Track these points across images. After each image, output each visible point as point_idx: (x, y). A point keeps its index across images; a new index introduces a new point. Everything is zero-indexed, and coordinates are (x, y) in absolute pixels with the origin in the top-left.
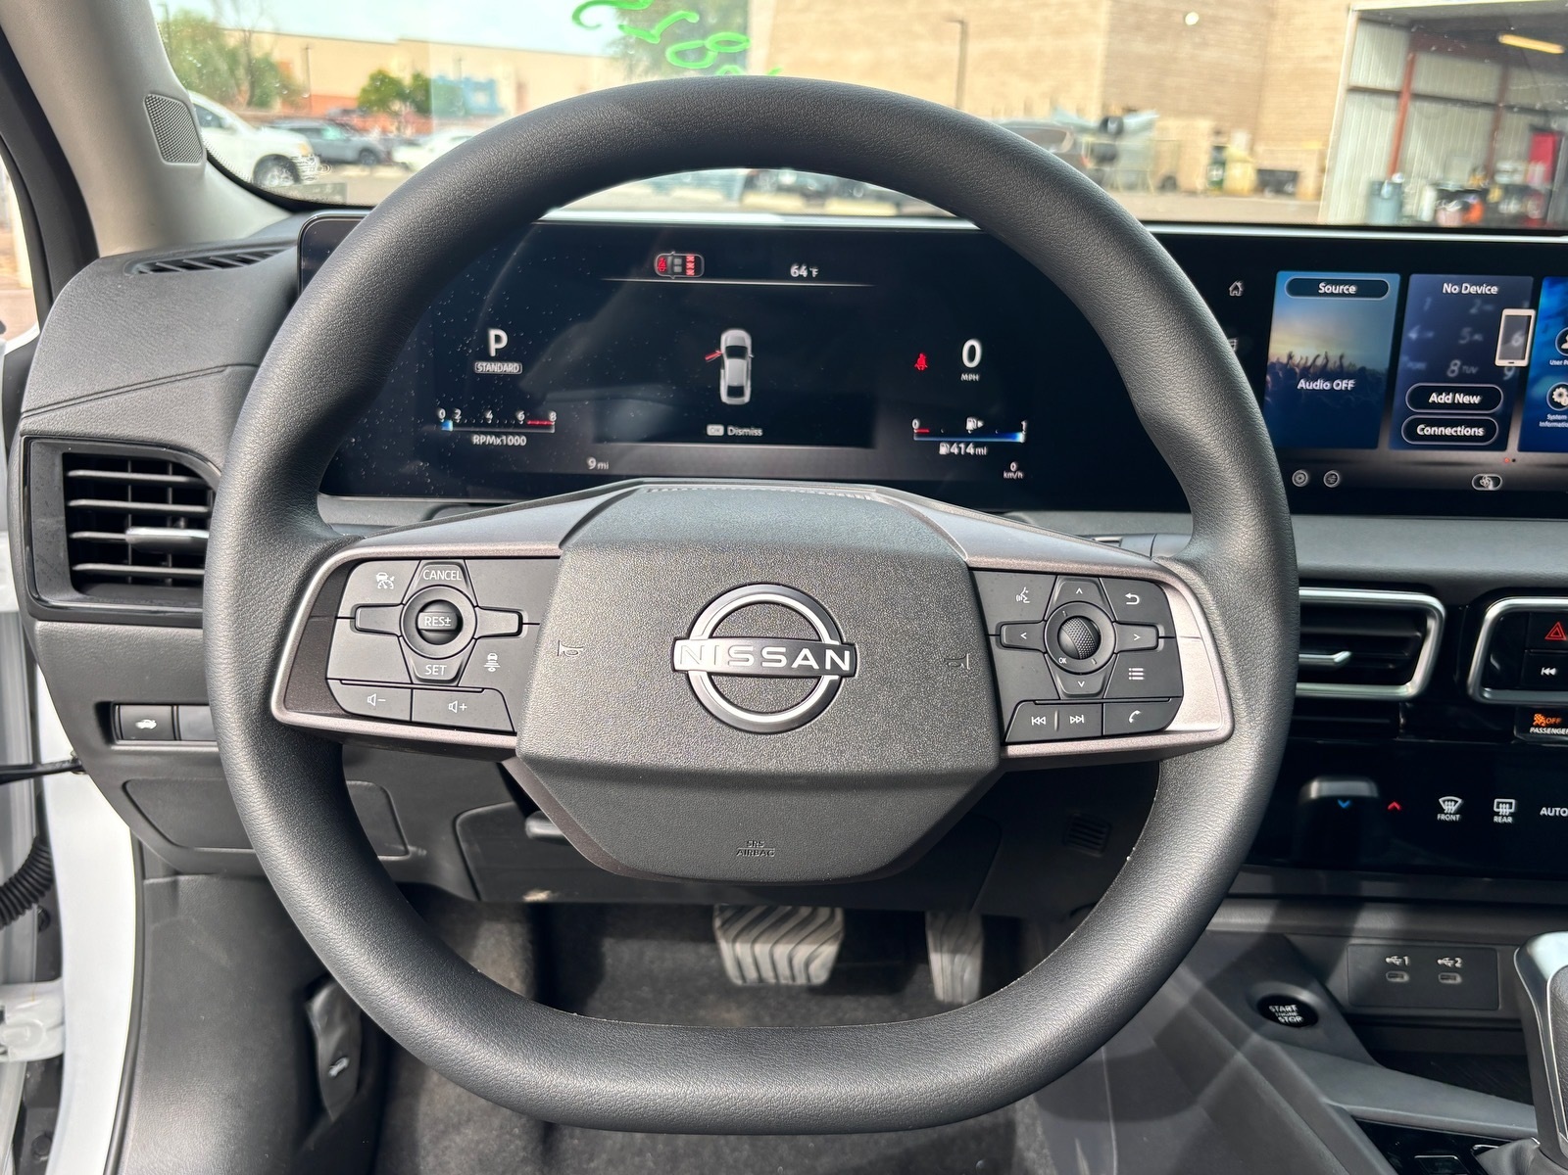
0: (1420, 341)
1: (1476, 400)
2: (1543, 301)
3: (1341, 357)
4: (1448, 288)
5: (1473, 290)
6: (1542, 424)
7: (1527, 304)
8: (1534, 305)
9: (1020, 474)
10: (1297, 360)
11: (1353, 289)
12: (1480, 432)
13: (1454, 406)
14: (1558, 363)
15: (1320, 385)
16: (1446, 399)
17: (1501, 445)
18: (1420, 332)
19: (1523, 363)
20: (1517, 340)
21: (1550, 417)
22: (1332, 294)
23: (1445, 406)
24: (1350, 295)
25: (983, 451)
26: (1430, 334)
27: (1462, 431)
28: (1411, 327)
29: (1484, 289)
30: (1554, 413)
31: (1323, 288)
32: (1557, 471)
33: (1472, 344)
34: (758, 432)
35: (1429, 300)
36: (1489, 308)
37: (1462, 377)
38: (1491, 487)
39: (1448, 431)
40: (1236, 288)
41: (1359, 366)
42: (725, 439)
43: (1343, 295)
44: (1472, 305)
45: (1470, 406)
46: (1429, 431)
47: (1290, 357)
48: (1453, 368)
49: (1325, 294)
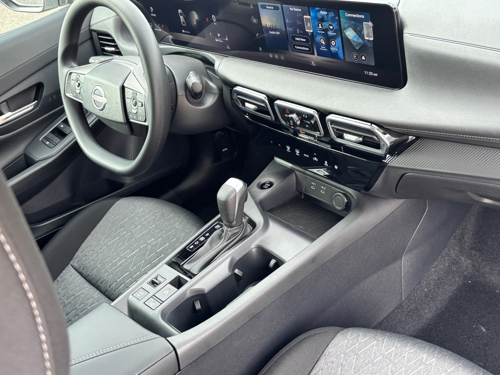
0: (289, 23)
1: (305, 40)
2: (311, 14)
3: (275, 26)
4: (291, 9)
5: (296, 10)
6: (320, 49)
7: (308, 14)
8: (310, 15)
9: (229, 48)
10: (267, 26)
11: (273, 8)
12: (308, 49)
13: (301, 41)
14: (319, 32)
15: (273, 33)
16: (298, 39)
17: (313, 54)
18: (289, 21)
19: (312, 31)
20: (309, 25)
21: (321, 47)
22: (269, 9)
23: (298, 41)
24: (272, 9)
25: (222, 42)
26: (291, 21)
27: (304, 48)
28: (287, 19)
29: (298, 10)
30: (322, 46)
31: (268, 7)
32: (327, 63)
33: (299, 24)
34: (189, 32)
35: (288, 12)
36: (301, 15)
37: (300, 34)
38: (314, 65)
39: (301, 48)
40: (251, 6)
41: (279, 28)
42: (185, 33)
43: (271, 9)
44: (297, 14)
45: (304, 42)
46: (298, 48)
47: (266, 25)
48: (298, 31)
49: (268, 9)
